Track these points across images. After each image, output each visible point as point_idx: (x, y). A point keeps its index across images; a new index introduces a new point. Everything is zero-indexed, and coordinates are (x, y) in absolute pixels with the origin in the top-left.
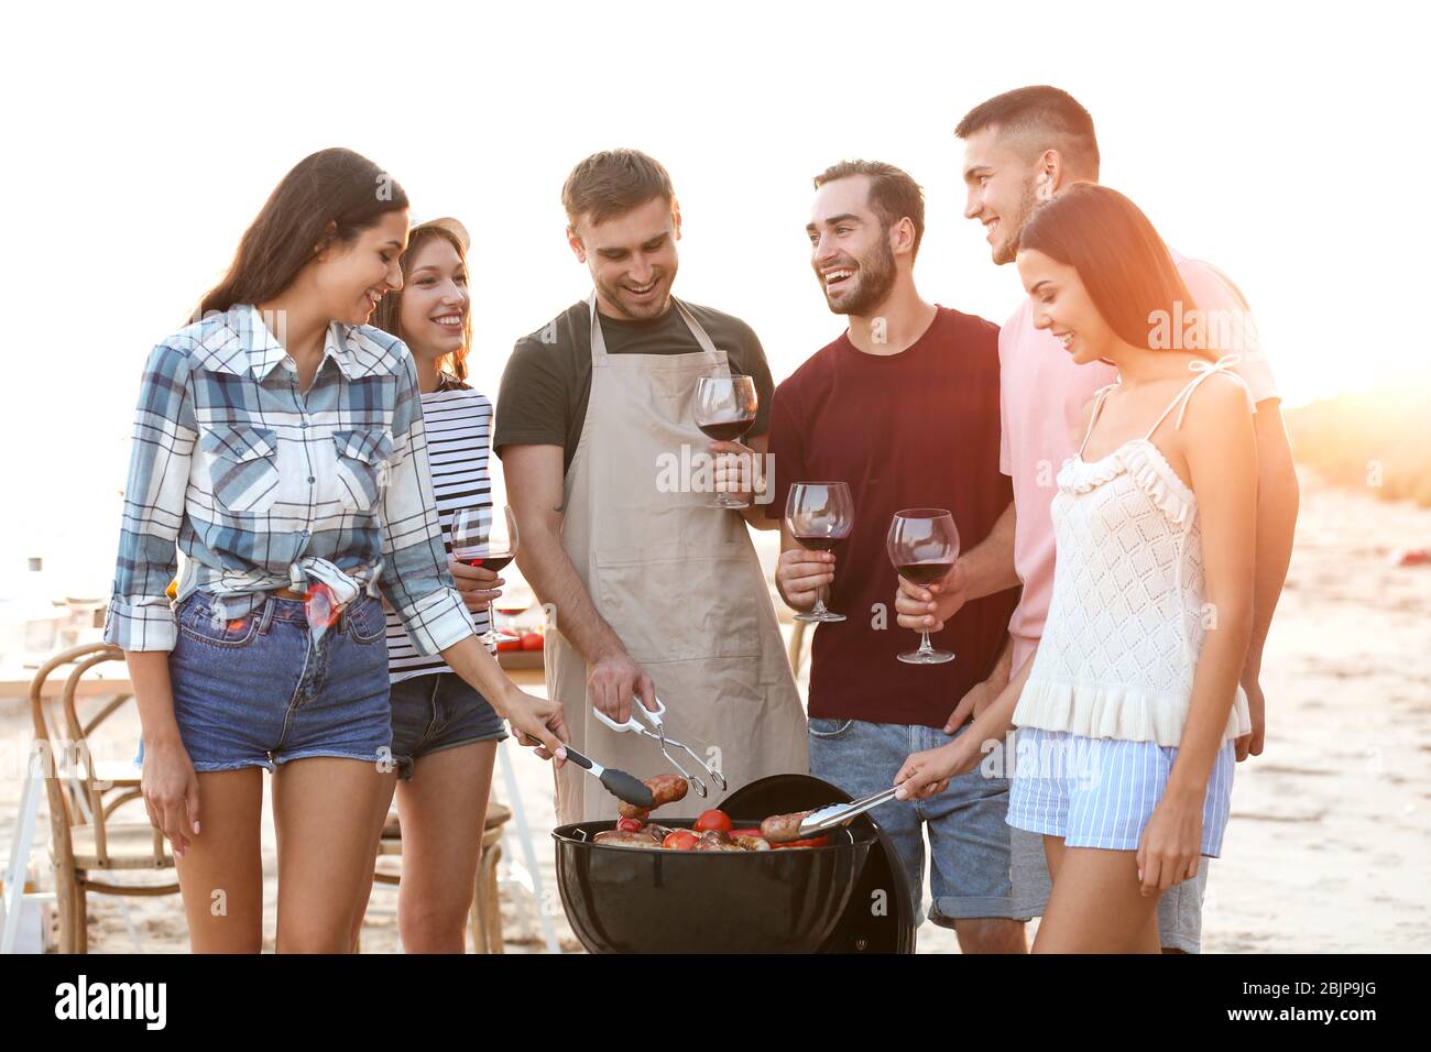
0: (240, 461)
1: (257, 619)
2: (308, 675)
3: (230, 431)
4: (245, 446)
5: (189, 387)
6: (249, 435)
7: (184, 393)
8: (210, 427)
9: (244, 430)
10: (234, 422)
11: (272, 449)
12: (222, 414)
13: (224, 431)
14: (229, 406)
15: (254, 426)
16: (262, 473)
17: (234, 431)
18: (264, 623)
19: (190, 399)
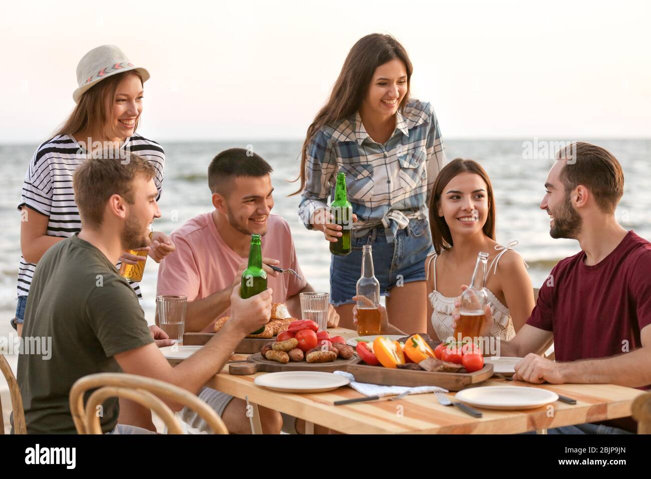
0: (356, 179)
1: (370, 236)
2: (396, 257)
3: (350, 167)
4: (358, 173)
5: (333, 150)
6: (359, 168)
7: (331, 152)
8: (342, 165)
9: (357, 166)
10: (352, 163)
11: (370, 173)
12: (347, 161)
13: (348, 167)
14: (350, 157)
15: (362, 163)
16: (366, 183)
17: (353, 167)
18: (374, 238)
19: (334, 154)
